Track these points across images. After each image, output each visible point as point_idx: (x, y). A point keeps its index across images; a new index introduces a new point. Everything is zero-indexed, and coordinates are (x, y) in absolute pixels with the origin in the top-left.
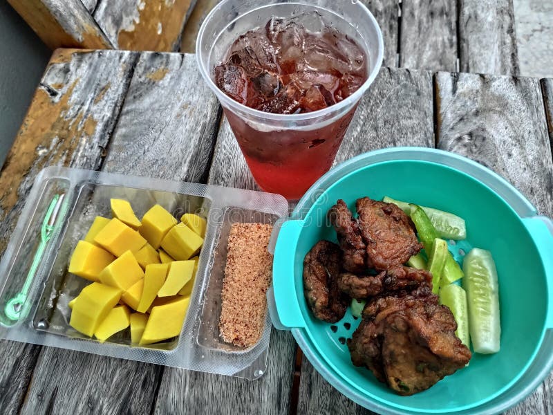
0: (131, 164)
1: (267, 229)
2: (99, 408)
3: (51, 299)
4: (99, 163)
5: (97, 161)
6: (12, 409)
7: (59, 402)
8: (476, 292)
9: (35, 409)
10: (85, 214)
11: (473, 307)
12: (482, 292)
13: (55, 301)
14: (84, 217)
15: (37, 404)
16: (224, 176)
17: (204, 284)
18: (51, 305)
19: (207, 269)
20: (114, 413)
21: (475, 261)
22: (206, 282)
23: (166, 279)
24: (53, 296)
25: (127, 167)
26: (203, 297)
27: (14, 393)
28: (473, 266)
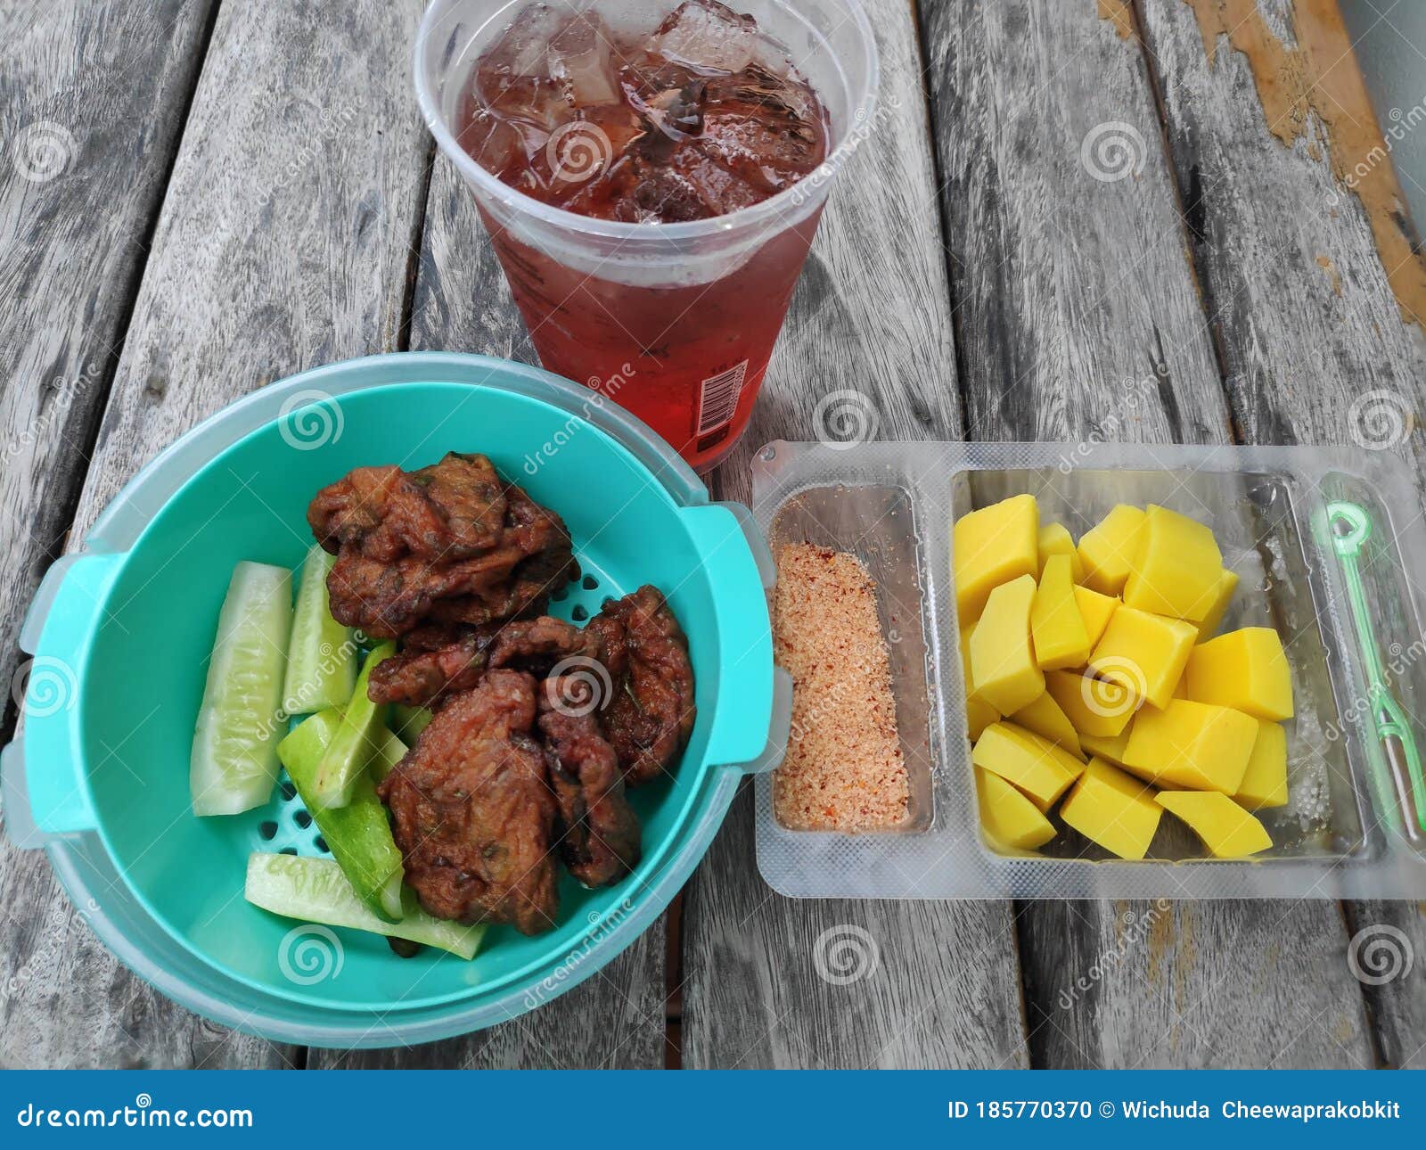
0: (1282, 1037)
1: (807, 809)
2: (1076, 425)
3: (1279, 556)
4: (1385, 1040)
5: (1396, 1042)
6: (1246, 408)
7: (1160, 425)
8: (259, 699)
9: (1199, 409)
10: (1320, 785)
11: (273, 662)
12: (245, 699)
13: (1267, 559)
14: (1317, 777)
15: (1201, 419)
16: (979, 1032)
17: (933, 614)
18: (1273, 545)
19: (937, 652)
20: (1042, 421)
21: (243, 777)
22: (928, 620)
23: (1030, 631)
24: (1278, 564)
25: (1290, 1024)
26: (925, 585)
27: (1258, 432)
28: (250, 765)
